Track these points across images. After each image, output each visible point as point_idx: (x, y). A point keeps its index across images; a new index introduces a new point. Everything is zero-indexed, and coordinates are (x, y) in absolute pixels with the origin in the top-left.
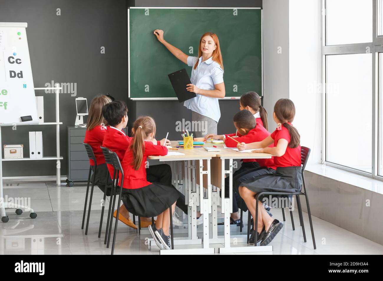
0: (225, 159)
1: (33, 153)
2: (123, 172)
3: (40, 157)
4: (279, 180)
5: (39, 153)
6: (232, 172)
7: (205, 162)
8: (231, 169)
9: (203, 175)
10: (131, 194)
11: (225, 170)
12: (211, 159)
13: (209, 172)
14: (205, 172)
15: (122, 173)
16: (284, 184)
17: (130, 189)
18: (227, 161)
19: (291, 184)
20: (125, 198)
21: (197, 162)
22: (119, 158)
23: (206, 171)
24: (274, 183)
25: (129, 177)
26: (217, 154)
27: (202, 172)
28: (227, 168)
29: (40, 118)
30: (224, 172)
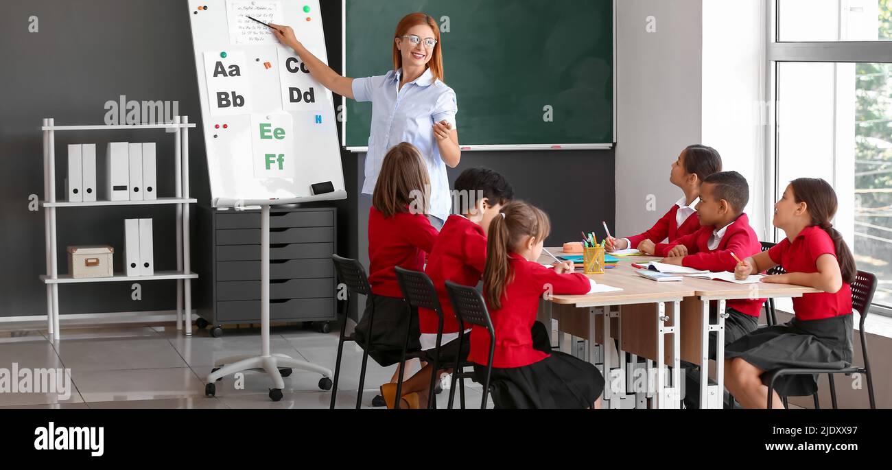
0: (710, 301)
1: (133, 265)
2: (493, 331)
3: (149, 274)
4: (811, 343)
5: (147, 265)
6: (724, 328)
7: (669, 306)
8: (722, 322)
9: (666, 335)
10: (509, 379)
11: (710, 324)
12: (682, 300)
13: (676, 329)
14: (668, 330)
15: (491, 334)
16: (821, 351)
17: (504, 369)
18: (714, 305)
19: (833, 353)
20: (497, 390)
21: (653, 307)
22: (485, 299)
23: (671, 328)
24: (801, 348)
25: (502, 343)
26: (697, 290)
27: (662, 330)
28: (713, 319)
29: (150, 189)
30: (707, 328)
